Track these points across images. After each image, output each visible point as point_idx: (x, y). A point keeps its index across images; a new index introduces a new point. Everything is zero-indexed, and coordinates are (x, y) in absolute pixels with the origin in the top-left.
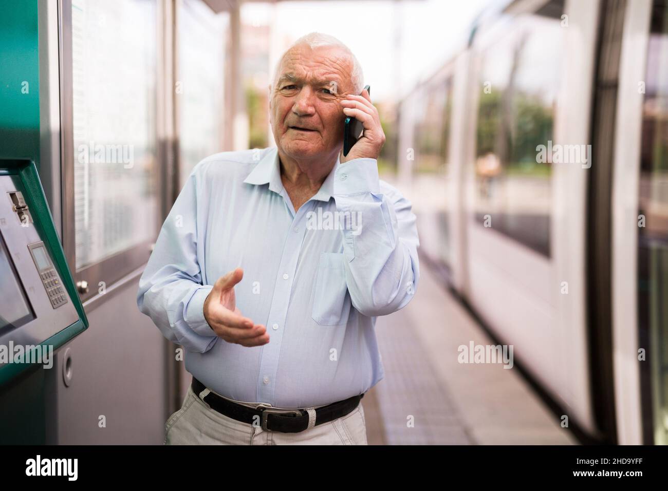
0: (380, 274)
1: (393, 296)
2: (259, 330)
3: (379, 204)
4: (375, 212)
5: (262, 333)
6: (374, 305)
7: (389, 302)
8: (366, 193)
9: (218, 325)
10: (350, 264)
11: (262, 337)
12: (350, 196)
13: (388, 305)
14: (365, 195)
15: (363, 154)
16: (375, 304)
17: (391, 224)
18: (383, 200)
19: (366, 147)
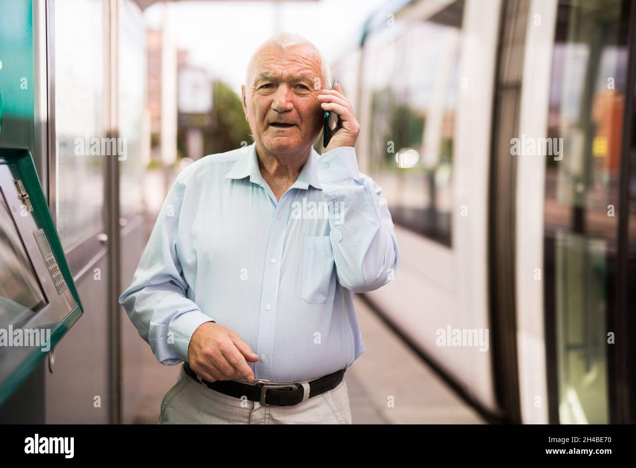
0: (368, 252)
1: (381, 271)
3: (362, 187)
4: (359, 195)
6: (365, 281)
7: (378, 277)
8: (350, 179)
10: (339, 245)
12: (334, 182)
13: (377, 280)
14: (347, 181)
15: (342, 144)
16: (366, 279)
17: (374, 204)
18: (365, 183)
19: (345, 137)
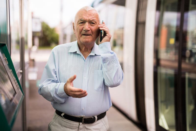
2: (85, 92)
3: (113, 55)
5: (85, 93)
9: (71, 92)
11: (85, 94)
13: (117, 84)
14: (108, 53)
16: (114, 84)
19: (107, 38)
